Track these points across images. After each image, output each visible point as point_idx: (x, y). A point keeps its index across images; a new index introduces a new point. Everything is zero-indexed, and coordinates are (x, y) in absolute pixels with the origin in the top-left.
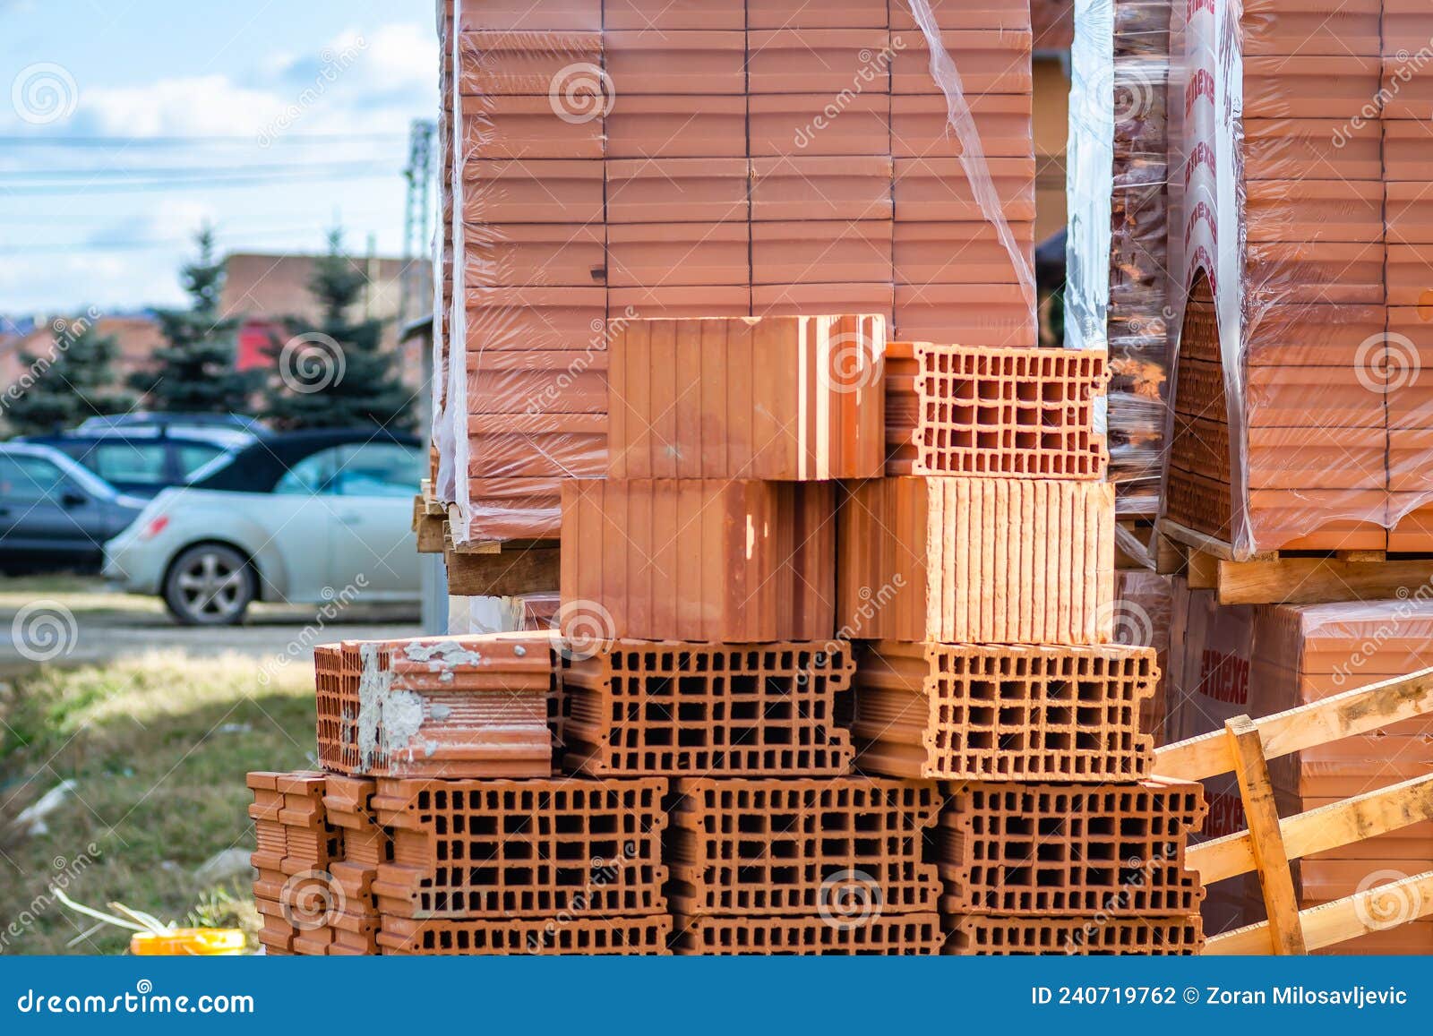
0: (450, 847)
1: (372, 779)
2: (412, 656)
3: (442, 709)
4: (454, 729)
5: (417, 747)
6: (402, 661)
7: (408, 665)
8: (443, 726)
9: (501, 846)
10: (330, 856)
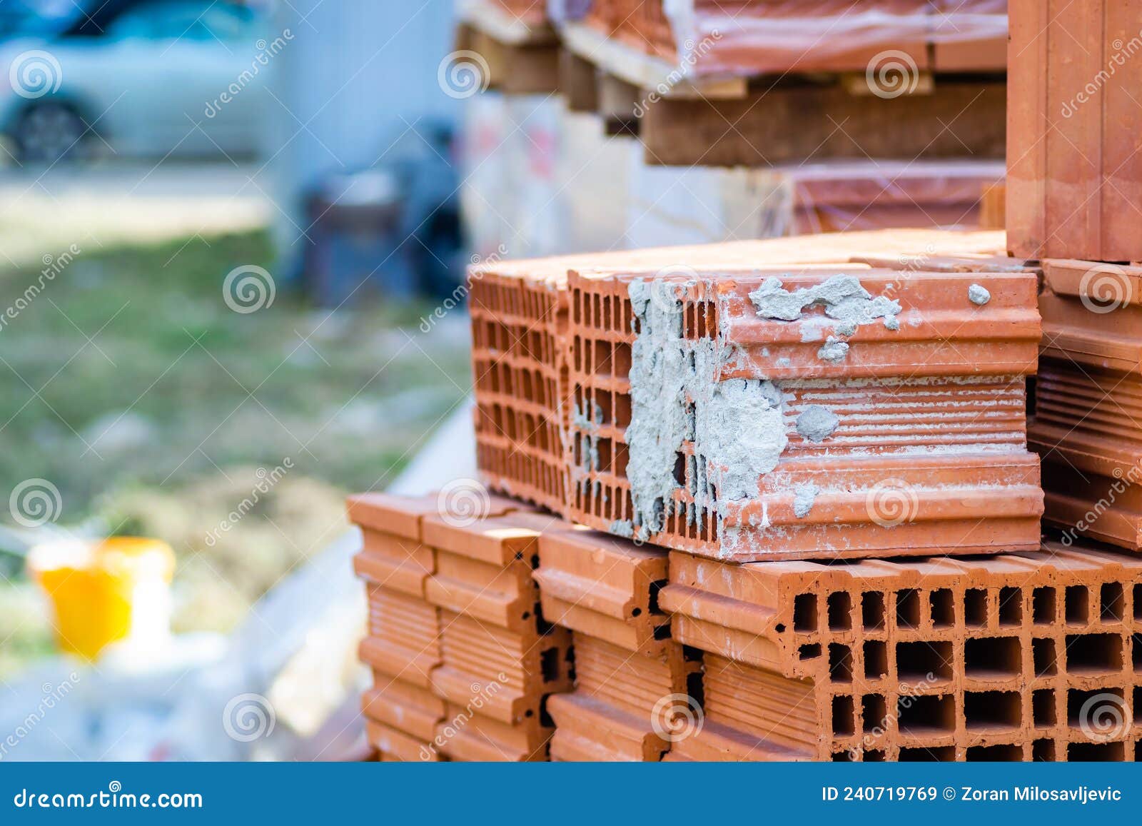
0: (858, 709)
1: (663, 551)
2: (767, 309)
3: (821, 417)
4: (846, 456)
5: (777, 497)
6: (745, 320)
7: (757, 328)
8: (823, 451)
9: (960, 703)
10: (546, 680)
